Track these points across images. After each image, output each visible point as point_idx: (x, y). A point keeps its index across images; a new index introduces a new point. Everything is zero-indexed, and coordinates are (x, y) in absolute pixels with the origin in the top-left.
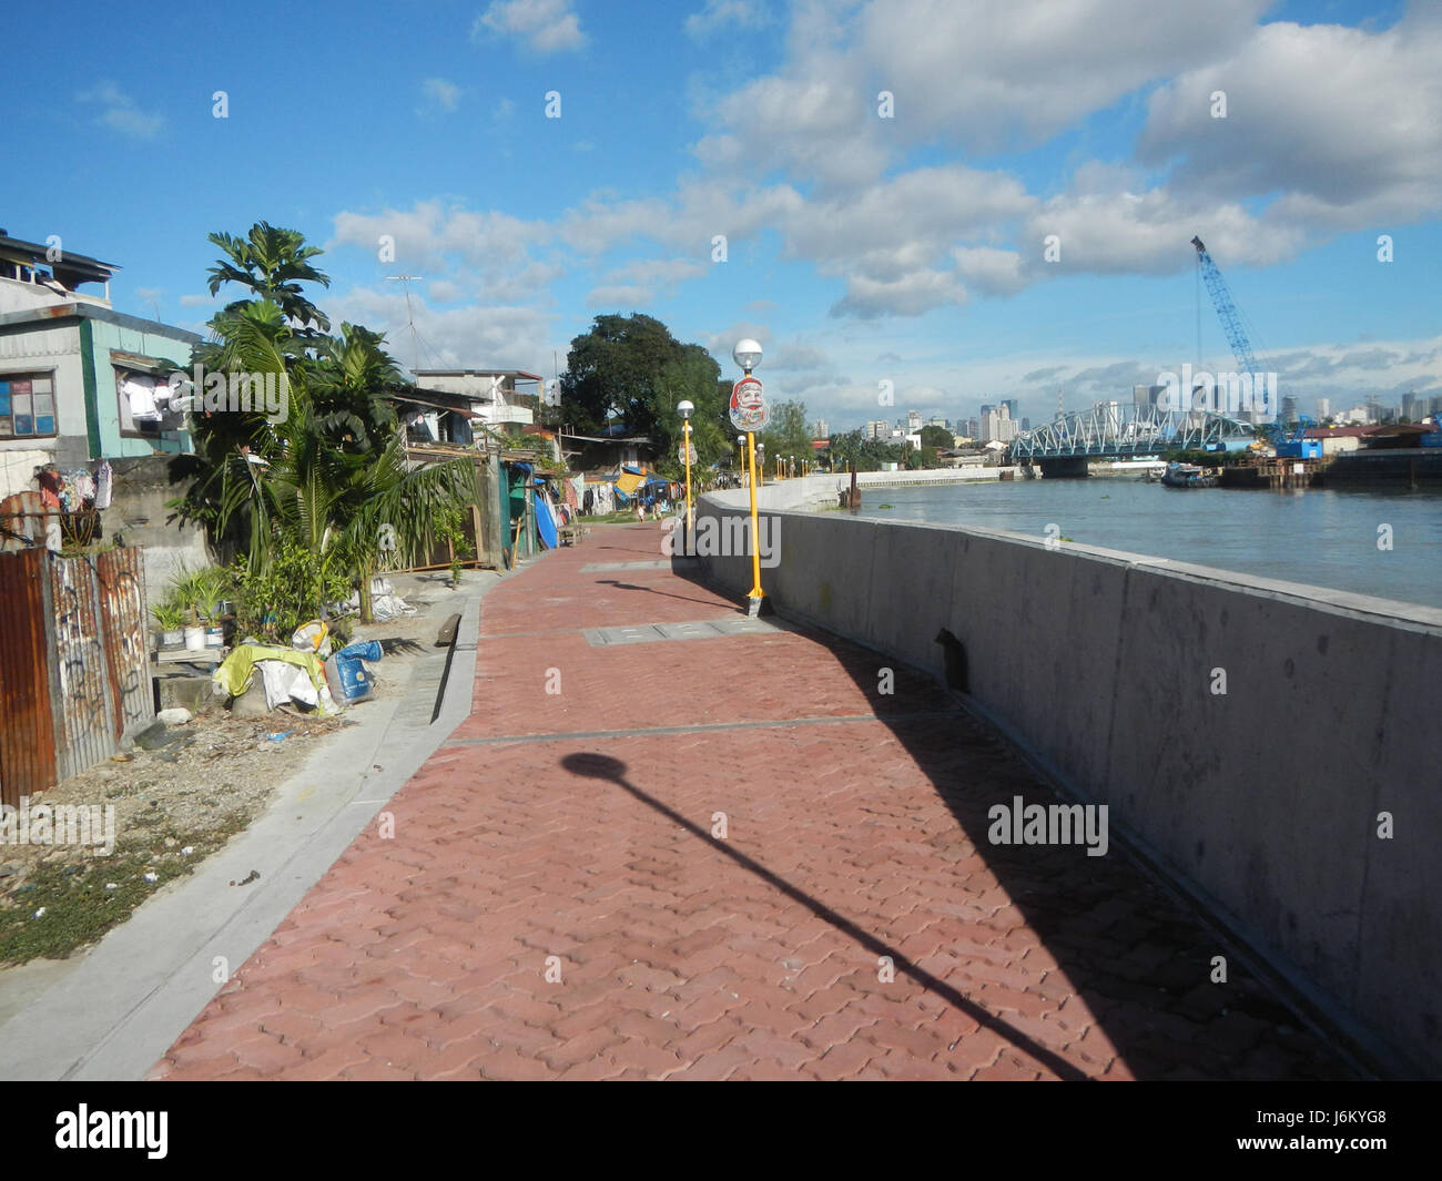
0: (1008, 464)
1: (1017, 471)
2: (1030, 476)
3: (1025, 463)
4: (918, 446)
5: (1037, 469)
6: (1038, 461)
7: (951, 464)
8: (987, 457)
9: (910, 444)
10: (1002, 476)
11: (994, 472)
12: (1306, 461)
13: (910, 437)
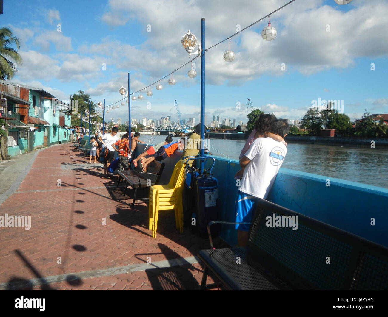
0: (154, 132)
1: (155, 133)
2: (158, 134)
3: (157, 132)
4: (136, 127)
5: (159, 133)
6: (159, 132)
7: (143, 131)
8: (150, 130)
9: (135, 127)
10: (152, 134)
11: (151, 133)
12: (185, 133)
13: (135, 126)
